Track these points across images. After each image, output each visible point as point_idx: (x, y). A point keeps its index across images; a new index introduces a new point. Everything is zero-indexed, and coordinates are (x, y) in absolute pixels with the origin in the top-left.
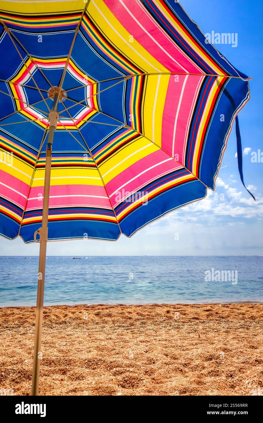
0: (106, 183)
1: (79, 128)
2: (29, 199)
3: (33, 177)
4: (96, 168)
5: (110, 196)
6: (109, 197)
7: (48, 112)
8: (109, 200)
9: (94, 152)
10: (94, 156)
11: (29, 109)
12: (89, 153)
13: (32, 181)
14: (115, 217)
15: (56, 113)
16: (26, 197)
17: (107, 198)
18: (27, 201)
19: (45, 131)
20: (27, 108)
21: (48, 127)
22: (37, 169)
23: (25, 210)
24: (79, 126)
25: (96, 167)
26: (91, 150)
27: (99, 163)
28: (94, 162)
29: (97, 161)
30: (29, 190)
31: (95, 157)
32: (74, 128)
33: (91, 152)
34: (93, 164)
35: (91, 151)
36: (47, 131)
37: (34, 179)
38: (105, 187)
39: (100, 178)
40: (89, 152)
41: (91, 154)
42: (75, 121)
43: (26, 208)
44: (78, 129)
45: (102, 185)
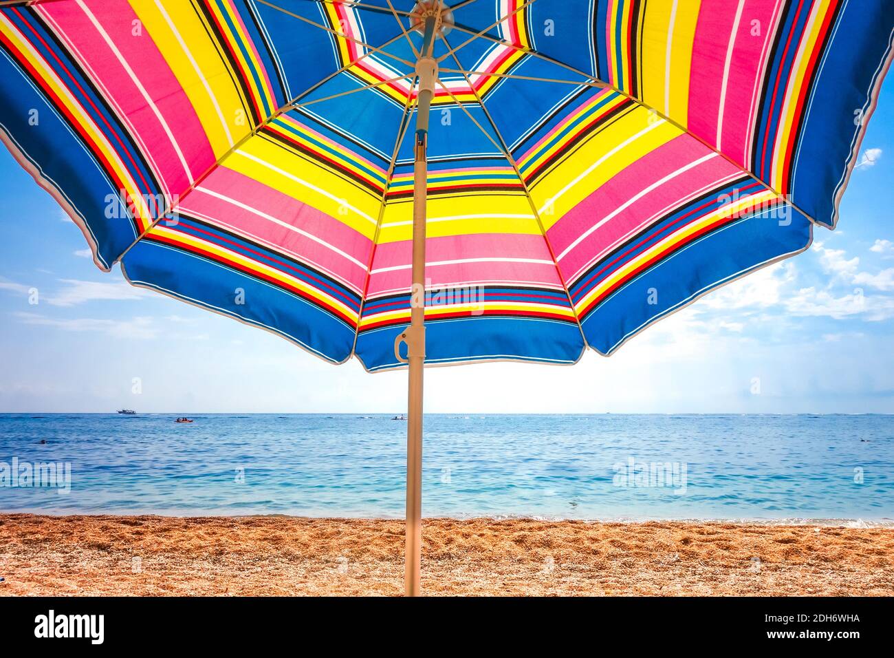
0: (547, 228)
1: (482, 98)
2: (373, 272)
3: (380, 221)
4: (523, 193)
5: (558, 259)
6: (554, 261)
7: (414, 60)
8: (556, 267)
9: (518, 153)
10: (518, 164)
11: (369, 61)
12: (507, 157)
13: (378, 231)
14: (571, 307)
15: (432, 61)
16: (366, 268)
17: (551, 263)
18: (369, 276)
19: (405, 110)
20: (364, 60)
21: (410, 100)
22: (389, 201)
23: (365, 298)
24: (481, 92)
25: (523, 189)
26: (510, 149)
27: (529, 180)
28: (519, 177)
29: (525, 175)
30: (371, 252)
31: (520, 167)
32: (471, 98)
33: (512, 153)
34: (517, 181)
35: (511, 151)
36: (408, 110)
37: (383, 226)
38: (544, 237)
39: (533, 217)
40: (507, 153)
41: (510, 159)
42: (474, 78)
43: (366, 294)
44: (481, 101)
45: (540, 233)
